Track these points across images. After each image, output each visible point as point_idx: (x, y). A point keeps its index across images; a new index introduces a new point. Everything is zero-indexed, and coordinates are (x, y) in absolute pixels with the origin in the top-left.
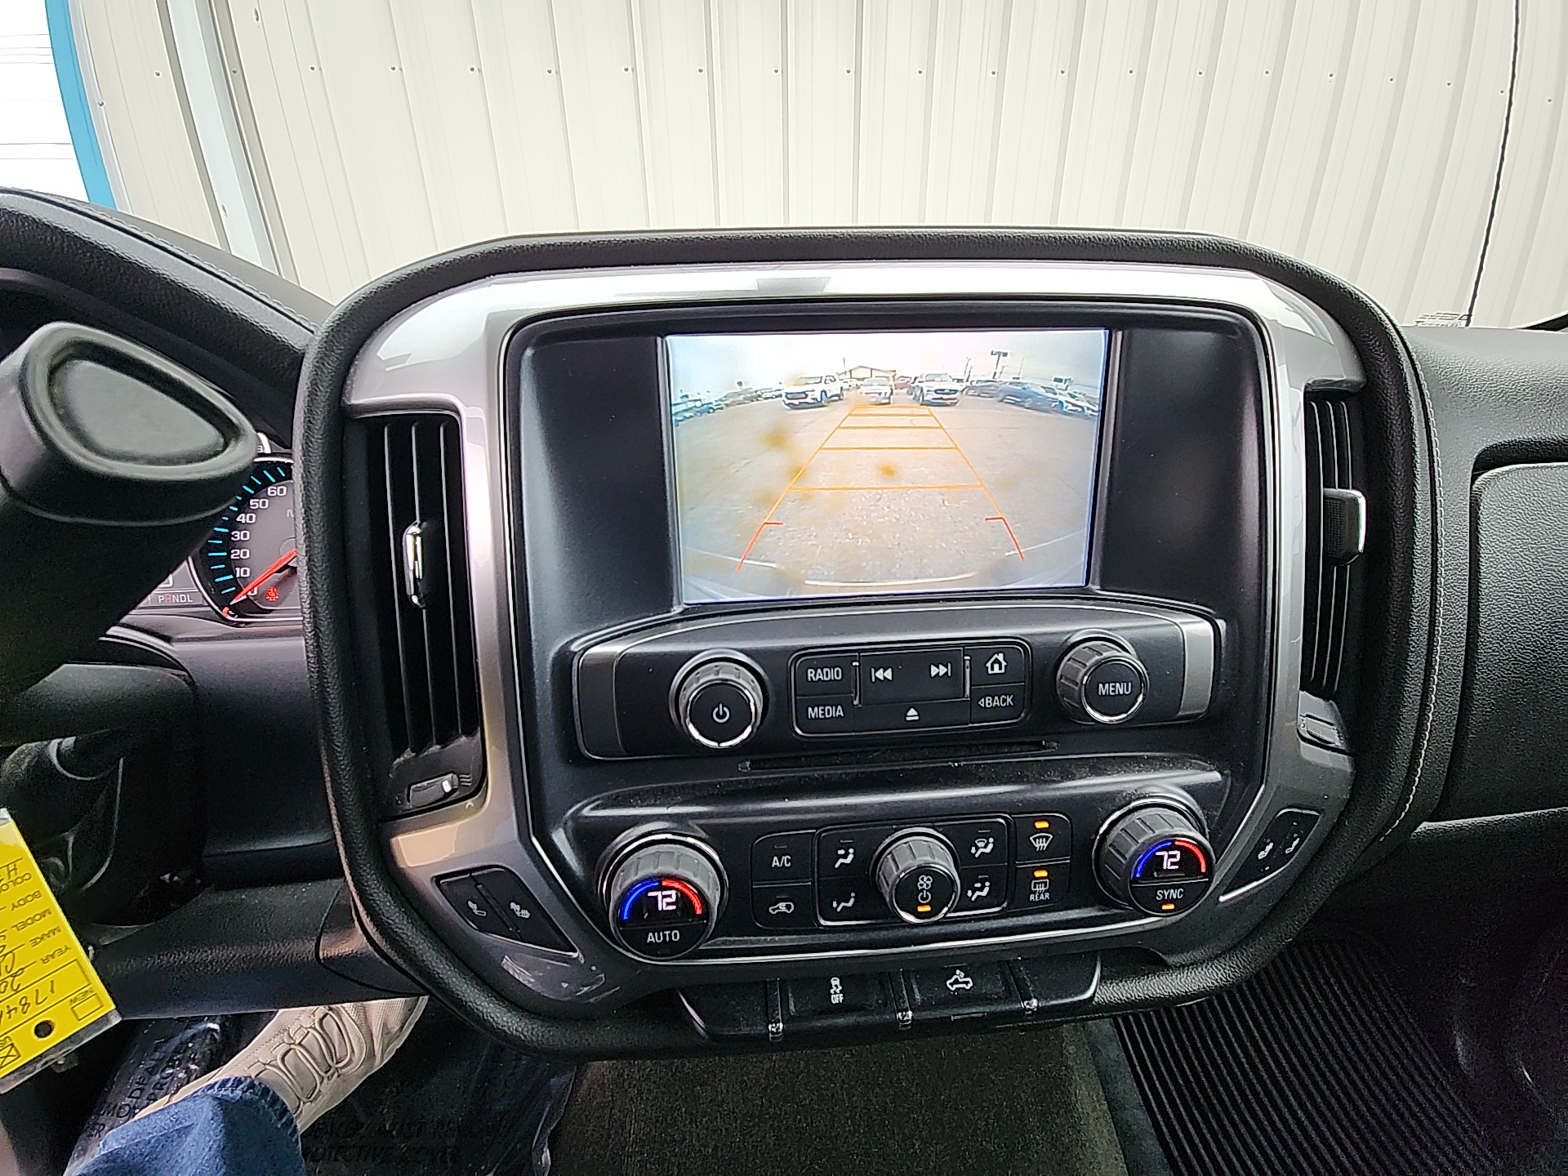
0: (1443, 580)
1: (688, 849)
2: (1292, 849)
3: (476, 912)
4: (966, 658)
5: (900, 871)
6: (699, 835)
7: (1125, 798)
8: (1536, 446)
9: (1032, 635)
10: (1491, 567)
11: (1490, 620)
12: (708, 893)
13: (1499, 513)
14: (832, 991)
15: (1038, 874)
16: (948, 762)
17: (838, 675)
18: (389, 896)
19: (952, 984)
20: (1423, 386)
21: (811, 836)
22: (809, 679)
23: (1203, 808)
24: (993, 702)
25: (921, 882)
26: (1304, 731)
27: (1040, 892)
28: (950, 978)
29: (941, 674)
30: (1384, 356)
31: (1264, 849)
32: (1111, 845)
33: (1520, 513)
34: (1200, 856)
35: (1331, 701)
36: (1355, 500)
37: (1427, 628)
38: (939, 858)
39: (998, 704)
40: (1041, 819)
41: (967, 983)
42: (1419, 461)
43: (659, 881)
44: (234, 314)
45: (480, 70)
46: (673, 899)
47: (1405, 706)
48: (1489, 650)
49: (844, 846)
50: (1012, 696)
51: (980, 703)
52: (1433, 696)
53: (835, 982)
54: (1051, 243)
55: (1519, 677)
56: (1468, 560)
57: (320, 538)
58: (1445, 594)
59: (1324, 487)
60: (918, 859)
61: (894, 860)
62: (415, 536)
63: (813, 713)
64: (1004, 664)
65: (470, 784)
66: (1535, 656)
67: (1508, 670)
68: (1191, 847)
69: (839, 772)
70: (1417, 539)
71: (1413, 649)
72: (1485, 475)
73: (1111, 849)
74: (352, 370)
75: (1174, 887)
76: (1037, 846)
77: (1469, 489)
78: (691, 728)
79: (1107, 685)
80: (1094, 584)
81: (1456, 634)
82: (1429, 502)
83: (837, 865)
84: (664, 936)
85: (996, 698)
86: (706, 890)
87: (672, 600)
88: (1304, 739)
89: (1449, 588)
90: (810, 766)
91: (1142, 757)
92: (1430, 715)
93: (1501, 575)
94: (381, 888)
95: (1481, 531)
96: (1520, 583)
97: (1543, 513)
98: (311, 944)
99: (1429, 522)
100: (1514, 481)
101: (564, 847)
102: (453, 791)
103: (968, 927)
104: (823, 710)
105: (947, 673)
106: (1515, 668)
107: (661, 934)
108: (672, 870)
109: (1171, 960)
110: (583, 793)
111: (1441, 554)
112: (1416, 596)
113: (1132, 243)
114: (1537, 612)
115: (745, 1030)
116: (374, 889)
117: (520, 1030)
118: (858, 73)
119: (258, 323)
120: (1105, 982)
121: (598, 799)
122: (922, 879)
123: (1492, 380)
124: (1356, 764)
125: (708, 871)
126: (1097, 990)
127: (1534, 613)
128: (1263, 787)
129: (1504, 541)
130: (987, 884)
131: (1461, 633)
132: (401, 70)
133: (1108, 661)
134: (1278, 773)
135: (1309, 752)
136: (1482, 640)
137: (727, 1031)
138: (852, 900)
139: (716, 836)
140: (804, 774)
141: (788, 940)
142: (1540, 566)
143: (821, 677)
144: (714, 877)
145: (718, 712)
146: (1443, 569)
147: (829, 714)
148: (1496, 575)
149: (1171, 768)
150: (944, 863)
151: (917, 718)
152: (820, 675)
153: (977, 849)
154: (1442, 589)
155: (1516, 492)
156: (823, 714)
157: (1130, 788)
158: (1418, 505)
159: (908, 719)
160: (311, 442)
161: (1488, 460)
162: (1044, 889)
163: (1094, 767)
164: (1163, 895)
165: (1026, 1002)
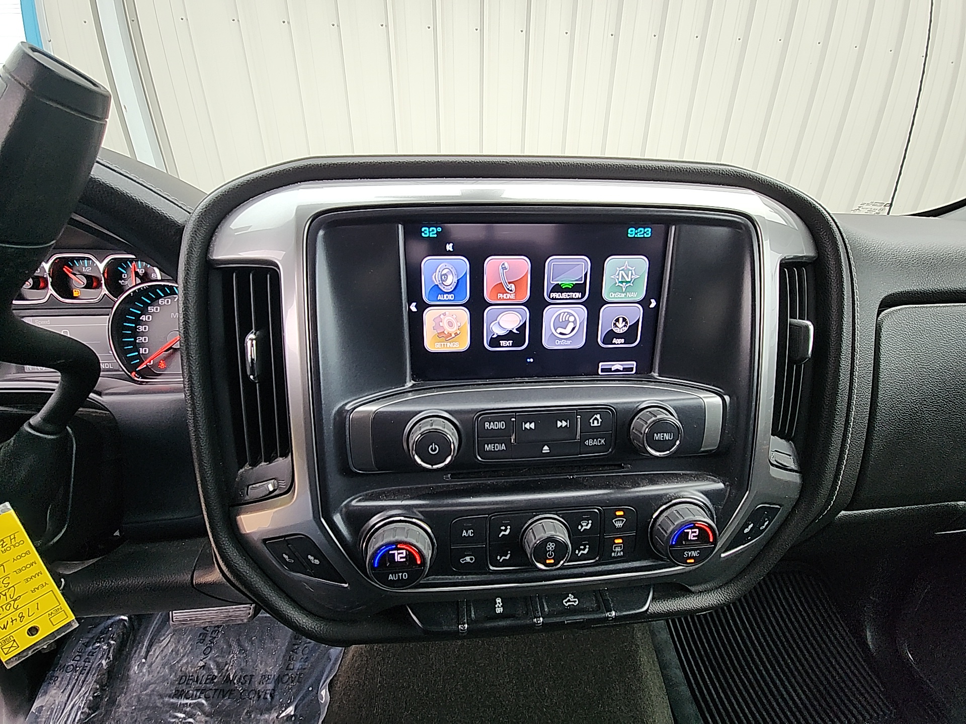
0: (857, 373)
1: (413, 526)
2: (764, 527)
3: (288, 560)
4: (578, 417)
5: (536, 540)
6: (420, 518)
7: (668, 498)
8: (918, 294)
9: (617, 403)
10: (887, 365)
11: (884, 396)
12: (425, 552)
13: (893, 334)
14: (496, 606)
15: (617, 541)
16: (566, 476)
17: (503, 426)
18: (236, 550)
19: (566, 602)
20: (851, 260)
21: (486, 518)
22: (486, 428)
23: (713, 504)
24: (593, 442)
25: (548, 546)
26: (773, 460)
27: (618, 551)
28: (566, 599)
29: (563, 426)
30: (828, 241)
31: (747, 527)
32: (659, 525)
33: (906, 334)
34: (710, 533)
35: (790, 442)
36: (807, 327)
37: (847, 401)
38: (559, 532)
39: (596, 443)
40: (619, 510)
41: (575, 602)
42: (846, 304)
43: (396, 545)
44: (141, 202)
45: (288, 23)
46: (404, 555)
47: (832, 446)
48: (883, 414)
49: (504, 525)
50: (604, 439)
51: (585, 443)
52: (849, 440)
53: (499, 600)
54: (635, 169)
55: (901, 430)
56: (873, 362)
57: (195, 339)
58: (858, 381)
59: (790, 318)
60: (547, 533)
61: (533, 533)
62: (252, 340)
63: (488, 448)
64: (600, 420)
65: (284, 487)
66: (911, 418)
67: (894, 425)
68: (705, 527)
69: (503, 481)
70: (842, 350)
71: (838, 413)
72: (886, 311)
73: (659, 527)
74: (213, 238)
75: (695, 550)
76: (617, 525)
77: (875, 320)
78: (416, 457)
79: (659, 434)
80: (654, 372)
81: (863, 404)
82: (851, 328)
83: (500, 536)
84: (399, 576)
85: (595, 440)
86: (423, 550)
87: (406, 379)
88: (773, 465)
89: (860, 378)
90: (486, 477)
91: (680, 474)
92: (847, 451)
93: (892, 370)
94: (231, 545)
95: (881, 345)
96: (904, 375)
97: (920, 334)
98: (188, 576)
99: (851, 340)
100: (903, 315)
101: (340, 523)
102: (274, 490)
103: (576, 571)
104: (494, 446)
105: (567, 425)
106: (898, 424)
107: (397, 575)
108: (404, 539)
109: (692, 589)
110: (352, 492)
111: (857, 358)
112: (841, 382)
113: (683, 170)
114: (913, 392)
115: (445, 628)
116: (227, 546)
117: (313, 627)
118: (528, 33)
119: (156, 208)
120: (655, 601)
121: (360, 496)
122: (549, 545)
123: (894, 254)
124: (803, 479)
125: (425, 538)
126: (650, 606)
127: (912, 393)
128: (748, 492)
129: (895, 350)
130: (587, 546)
131: (867, 404)
132: (238, 21)
133: (660, 420)
134: (757, 485)
135: (775, 472)
136: (879, 408)
137: (434, 629)
138: (509, 555)
139: (429, 517)
140: (482, 482)
141: (470, 578)
142: (916, 365)
143: (493, 427)
144: (428, 542)
145: (432, 448)
146: (857, 367)
147: (497, 448)
148: (889, 370)
149: (696, 480)
150: (563, 535)
151: (549, 451)
152: (492, 426)
153: (582, 526)
154: (856, 379)
155: (904, 322)
156: (494, 449)
157: (672, 492)
158: (844, 330)
159: (543, 452)
160: (189, 282)
161: (888, 302)
162: (620, 550)
163: (651, 479)
164: (688, 554)
165: (608, 613)
